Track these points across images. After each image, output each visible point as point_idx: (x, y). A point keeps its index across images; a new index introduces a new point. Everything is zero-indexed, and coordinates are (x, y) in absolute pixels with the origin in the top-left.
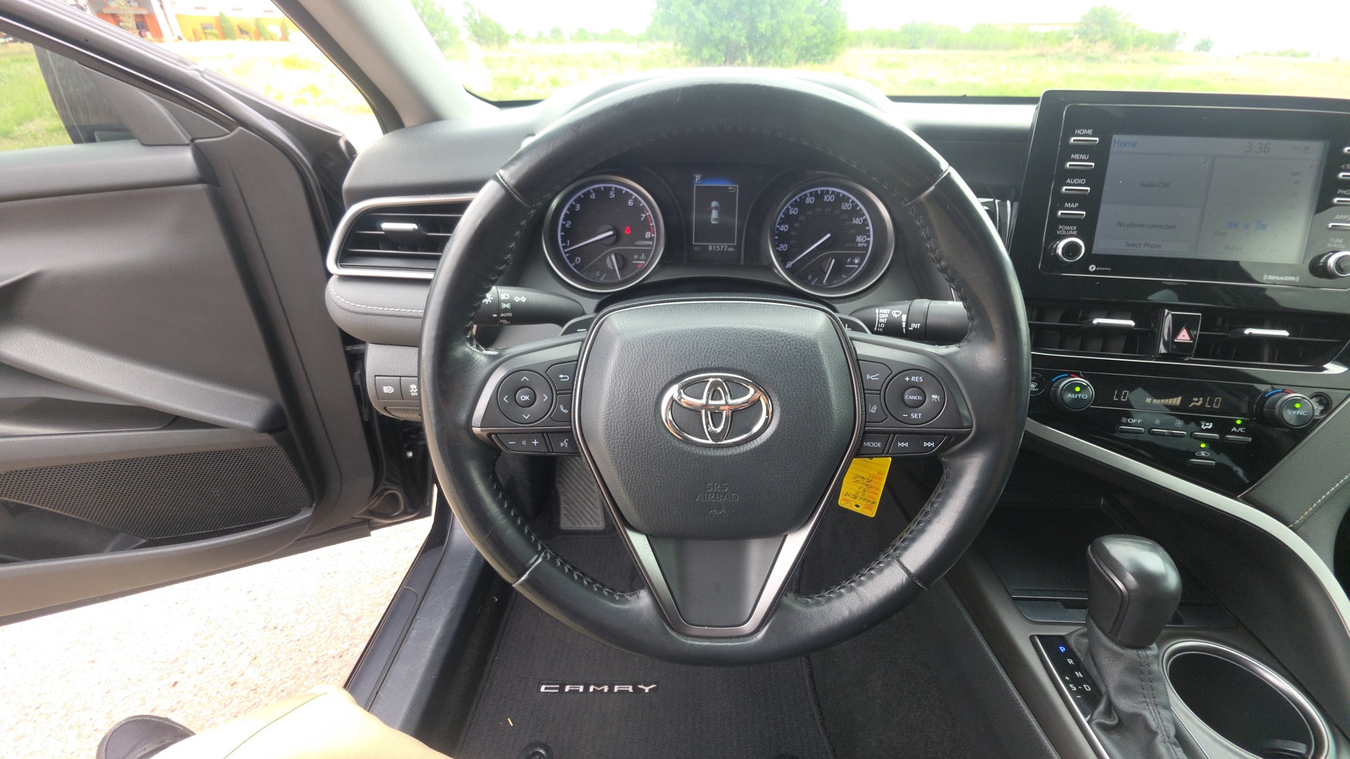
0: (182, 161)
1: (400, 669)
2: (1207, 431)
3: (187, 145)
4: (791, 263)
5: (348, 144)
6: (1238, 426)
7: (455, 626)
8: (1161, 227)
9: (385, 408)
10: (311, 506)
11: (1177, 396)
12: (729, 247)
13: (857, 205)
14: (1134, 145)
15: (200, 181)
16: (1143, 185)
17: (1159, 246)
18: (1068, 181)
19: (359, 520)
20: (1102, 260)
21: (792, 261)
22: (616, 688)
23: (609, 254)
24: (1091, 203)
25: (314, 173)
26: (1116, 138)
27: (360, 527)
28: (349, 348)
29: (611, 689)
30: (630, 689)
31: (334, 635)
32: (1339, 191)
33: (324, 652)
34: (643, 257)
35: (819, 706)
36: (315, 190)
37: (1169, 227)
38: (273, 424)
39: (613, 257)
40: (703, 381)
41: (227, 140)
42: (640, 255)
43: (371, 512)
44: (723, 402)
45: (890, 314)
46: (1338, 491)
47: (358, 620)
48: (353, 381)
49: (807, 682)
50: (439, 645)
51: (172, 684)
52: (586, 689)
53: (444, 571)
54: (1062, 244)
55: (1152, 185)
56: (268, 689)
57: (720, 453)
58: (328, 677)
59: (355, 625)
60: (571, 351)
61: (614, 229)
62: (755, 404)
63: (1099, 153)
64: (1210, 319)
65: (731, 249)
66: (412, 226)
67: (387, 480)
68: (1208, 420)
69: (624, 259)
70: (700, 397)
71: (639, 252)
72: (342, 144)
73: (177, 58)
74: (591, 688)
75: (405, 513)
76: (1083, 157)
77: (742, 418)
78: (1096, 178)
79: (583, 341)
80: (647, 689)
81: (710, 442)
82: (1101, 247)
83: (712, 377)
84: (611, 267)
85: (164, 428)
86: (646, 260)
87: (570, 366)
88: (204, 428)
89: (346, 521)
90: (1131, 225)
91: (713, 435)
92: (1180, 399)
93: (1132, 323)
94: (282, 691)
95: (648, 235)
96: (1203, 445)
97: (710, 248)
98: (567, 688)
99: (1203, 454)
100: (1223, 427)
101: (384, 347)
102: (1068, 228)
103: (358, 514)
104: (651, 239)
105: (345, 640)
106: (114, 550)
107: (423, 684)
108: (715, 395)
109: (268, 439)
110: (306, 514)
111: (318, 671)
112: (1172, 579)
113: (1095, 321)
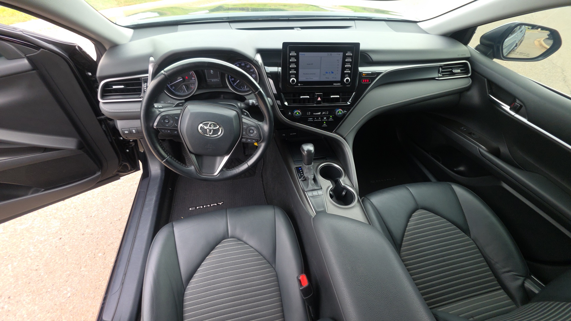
0: (24, 63)
1: (146, 209)
2: (325, 119)
3: (24, 58)
4: (236, 84)
5: (79, 47)
6: (331, 118)
7: (159, 196)
8: (312, 74)
9: (126, 137)
10: (99, 171)
11: (319, 112)
12: (218, 80)
13: (251, 66)
14: (304, 55)
15: (33, 70)
16: (307, 64)
17: (313, 79)
18: (291, 64)
19: (115, 175)
20: (301, 82)
21: (236, 83)
22: (212, 205)
23: (182, 85)
24: (297, 69)
25: (70, 60)
26: (300, 53)
27: (116, 177)
28: (98, 118)
29: (210, 206)
30: (216, 204)
31: (115, 214)
32: (346, 64)
33: (113, 220)
34: (193, 85)
35: (266, 198)
36: (73, 67)
37: (314, 74)
38: (80, 146)
39: (184, 86)
40: (208, 123)
41: (38, 54)
42: (192, 85)
43: (119, 171)
44: (212, 128)
45: (252, 102)
46: (353, 128)
47: (121, 209)
48: (102, 128)
49: (263, 193)
50: (156, 201)
51: (60, 238)
52: (203, 207)
53: (151, 183)
54: (291, 79)
55: (309, 64)
56: (97, 233)
57: (210, 138)
58: (117, 226)
59: (121, 210)
60: (178, 112)
61: (183, 78)
62: (218, 129)
63: (297, 57)
64: (324, 94)
65: (219, 81)
66: (122, 87)
67: (122, 161)
68: (325, 117)
69: (187, 86)
70: (207, 126)
71: (191, 84)
72: (77, 47)
73: (12, 27)
74: (205, 206)
75: (131, 170)
76: (294, 58)
77: (216, 131)
78: (297, 63)
79: (181, 109)
80: (220, 204)
81: (209, 136)
82: (301, 79)
83: (210, 123)
84: (184, 89)
85: (43, 152)
86: (194, 86)
87: (178, 115)
88: (55, 151)
89: (111, 175)
90: (306, 74)
91: (209, 134)
92: (320, 113)
93: (309, 97)
94: (102, 233)
95: (193, 78)
96: (325, 122)
97: (212, 81)
98: (198, 208)
99: (325, 124)
100: (328, 118)
101: (122, 121)
102: (293, 76)
103: (115, 173)
104: (194, 80)
105: (119, 215)
106: (32, 194)
107: (154, 211)
108: (210, 126)
109: (81, 152)
110: (99, 173)
111: (113, 225)
112: (313, 151)
113: (301, 97)
